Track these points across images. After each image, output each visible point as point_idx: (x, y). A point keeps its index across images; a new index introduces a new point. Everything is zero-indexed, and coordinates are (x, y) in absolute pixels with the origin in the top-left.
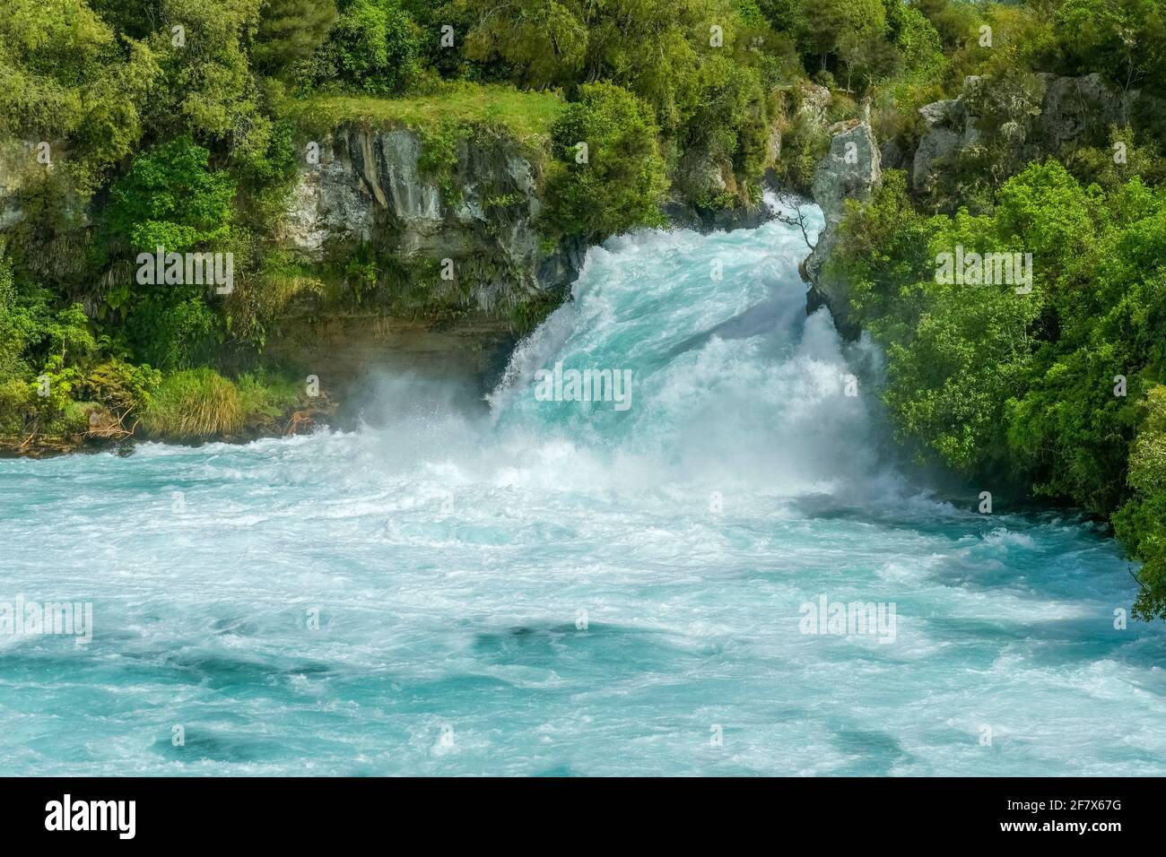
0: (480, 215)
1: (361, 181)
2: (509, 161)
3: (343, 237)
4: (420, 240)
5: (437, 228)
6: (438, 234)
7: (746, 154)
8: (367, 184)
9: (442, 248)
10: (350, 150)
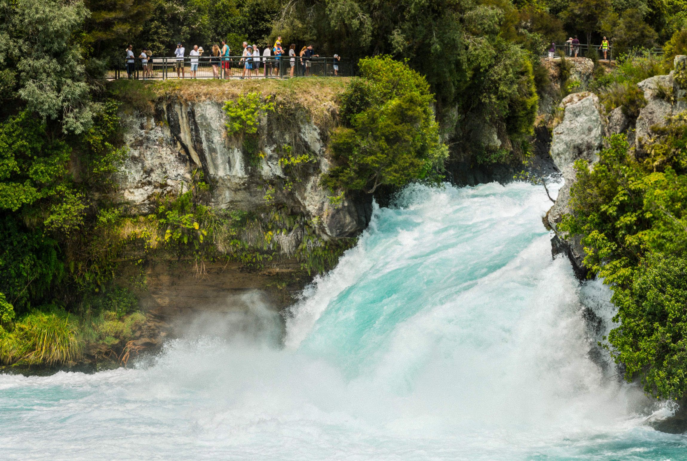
0: (279, 172)
1: (179, 144)
2: (302, 126)
3: (165, 192)
4: (230, 194)
5: (244, 184)
6: (245, 189)
7: (518, 117)
8: (184, 147)
9: (248, 201)
10: (169, 118)
